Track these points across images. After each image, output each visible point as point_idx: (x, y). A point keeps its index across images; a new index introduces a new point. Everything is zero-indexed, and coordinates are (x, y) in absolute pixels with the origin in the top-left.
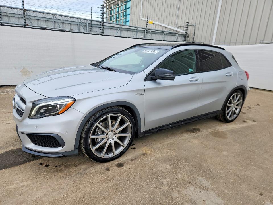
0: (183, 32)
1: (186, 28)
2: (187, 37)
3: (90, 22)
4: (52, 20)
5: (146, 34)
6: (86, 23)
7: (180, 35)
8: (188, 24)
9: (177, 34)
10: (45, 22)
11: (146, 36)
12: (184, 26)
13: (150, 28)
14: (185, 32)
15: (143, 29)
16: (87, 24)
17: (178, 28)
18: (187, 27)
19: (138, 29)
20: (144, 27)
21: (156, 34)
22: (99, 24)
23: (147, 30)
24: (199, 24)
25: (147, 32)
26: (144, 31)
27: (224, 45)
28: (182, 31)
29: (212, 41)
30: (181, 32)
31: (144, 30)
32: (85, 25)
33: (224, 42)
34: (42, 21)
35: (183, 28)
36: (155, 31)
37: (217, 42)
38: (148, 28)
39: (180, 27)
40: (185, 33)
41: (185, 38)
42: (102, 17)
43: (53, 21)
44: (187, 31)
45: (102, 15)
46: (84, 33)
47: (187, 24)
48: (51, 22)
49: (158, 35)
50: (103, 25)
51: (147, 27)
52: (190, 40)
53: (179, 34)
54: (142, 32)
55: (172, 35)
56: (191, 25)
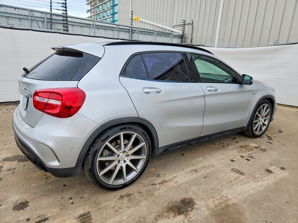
0: (180, 33)
1: (183, 28)
2: (184, 38)
3: (49, 16)
4: (27, 18)
5: (132, 34)
6: (44, 18)
7: (175, 36)
8: (185, 23)
9: (172, 34)
10: (18, 20)
11: (132, 37)
12: (180, 25)
13: (136, 26)
14: (182, 32)
15: (127, 28)
16: (45, 20)
17: (173, 28)
18: (184, 26)
19: (120, 27)
20: (128, 25)
21: (145, 34)
22: (61, 18)
23: (132, 29)
24: (197, 22)
25: (133, 31)
26: (128, 31)
27: (228, 48)
28: (179, 31)
29: (215, 43)
30: (177, 33)
31: (129, 28)
32: (42, 20)
33: (229, 44)
34: (15, 19)
35: (179, 27)
36: (143, 30)
37: (221, 44)
38: (133, 26)
39: (176, 26)
40: (182, 34)
41: (181, 40)
42: (64, 9)
43: (30, 19)
44: (184, 31)
45: (64, 7)
46: (32, 30)
47: (183, 23)
48: (26, 21)
49: (147, 35)
50: (67, 21)
51: (132, 24)
52: (188, 42)
53: (173, 35)
54: (126, 32)
55: (166, 36)
56: (189, 23)
